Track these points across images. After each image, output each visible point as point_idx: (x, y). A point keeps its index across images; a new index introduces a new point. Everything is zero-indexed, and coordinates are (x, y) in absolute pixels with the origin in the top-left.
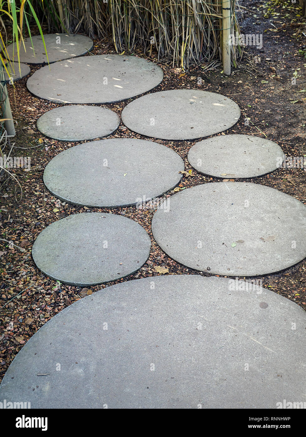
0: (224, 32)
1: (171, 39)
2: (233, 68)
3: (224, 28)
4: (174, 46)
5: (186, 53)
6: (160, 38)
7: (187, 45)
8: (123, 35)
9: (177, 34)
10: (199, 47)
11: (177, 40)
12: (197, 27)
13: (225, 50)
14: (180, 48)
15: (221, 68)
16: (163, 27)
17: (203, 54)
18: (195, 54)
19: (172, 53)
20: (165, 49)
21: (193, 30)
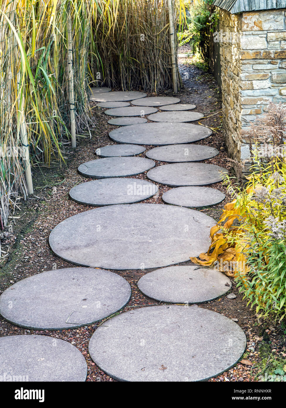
0: (173, 74)
1: (149, 80)
2: (178, 91)
3: (173, 72)
4: (151, 84)
5: (157, 86)
6: (145, 82)
7: (157, 82)
8: (127, 83)
9: (153, 78)
10: (163, 83)
11: (153, 80)
12: (161, 73)
13: (174, 83)
14: (154, 84)
15: (173, 91)
16: (146, 75)
17: (165, 86)
18: (161, 86)
19: (151, 88)
20: (147, 86)
21: (160, 75)
